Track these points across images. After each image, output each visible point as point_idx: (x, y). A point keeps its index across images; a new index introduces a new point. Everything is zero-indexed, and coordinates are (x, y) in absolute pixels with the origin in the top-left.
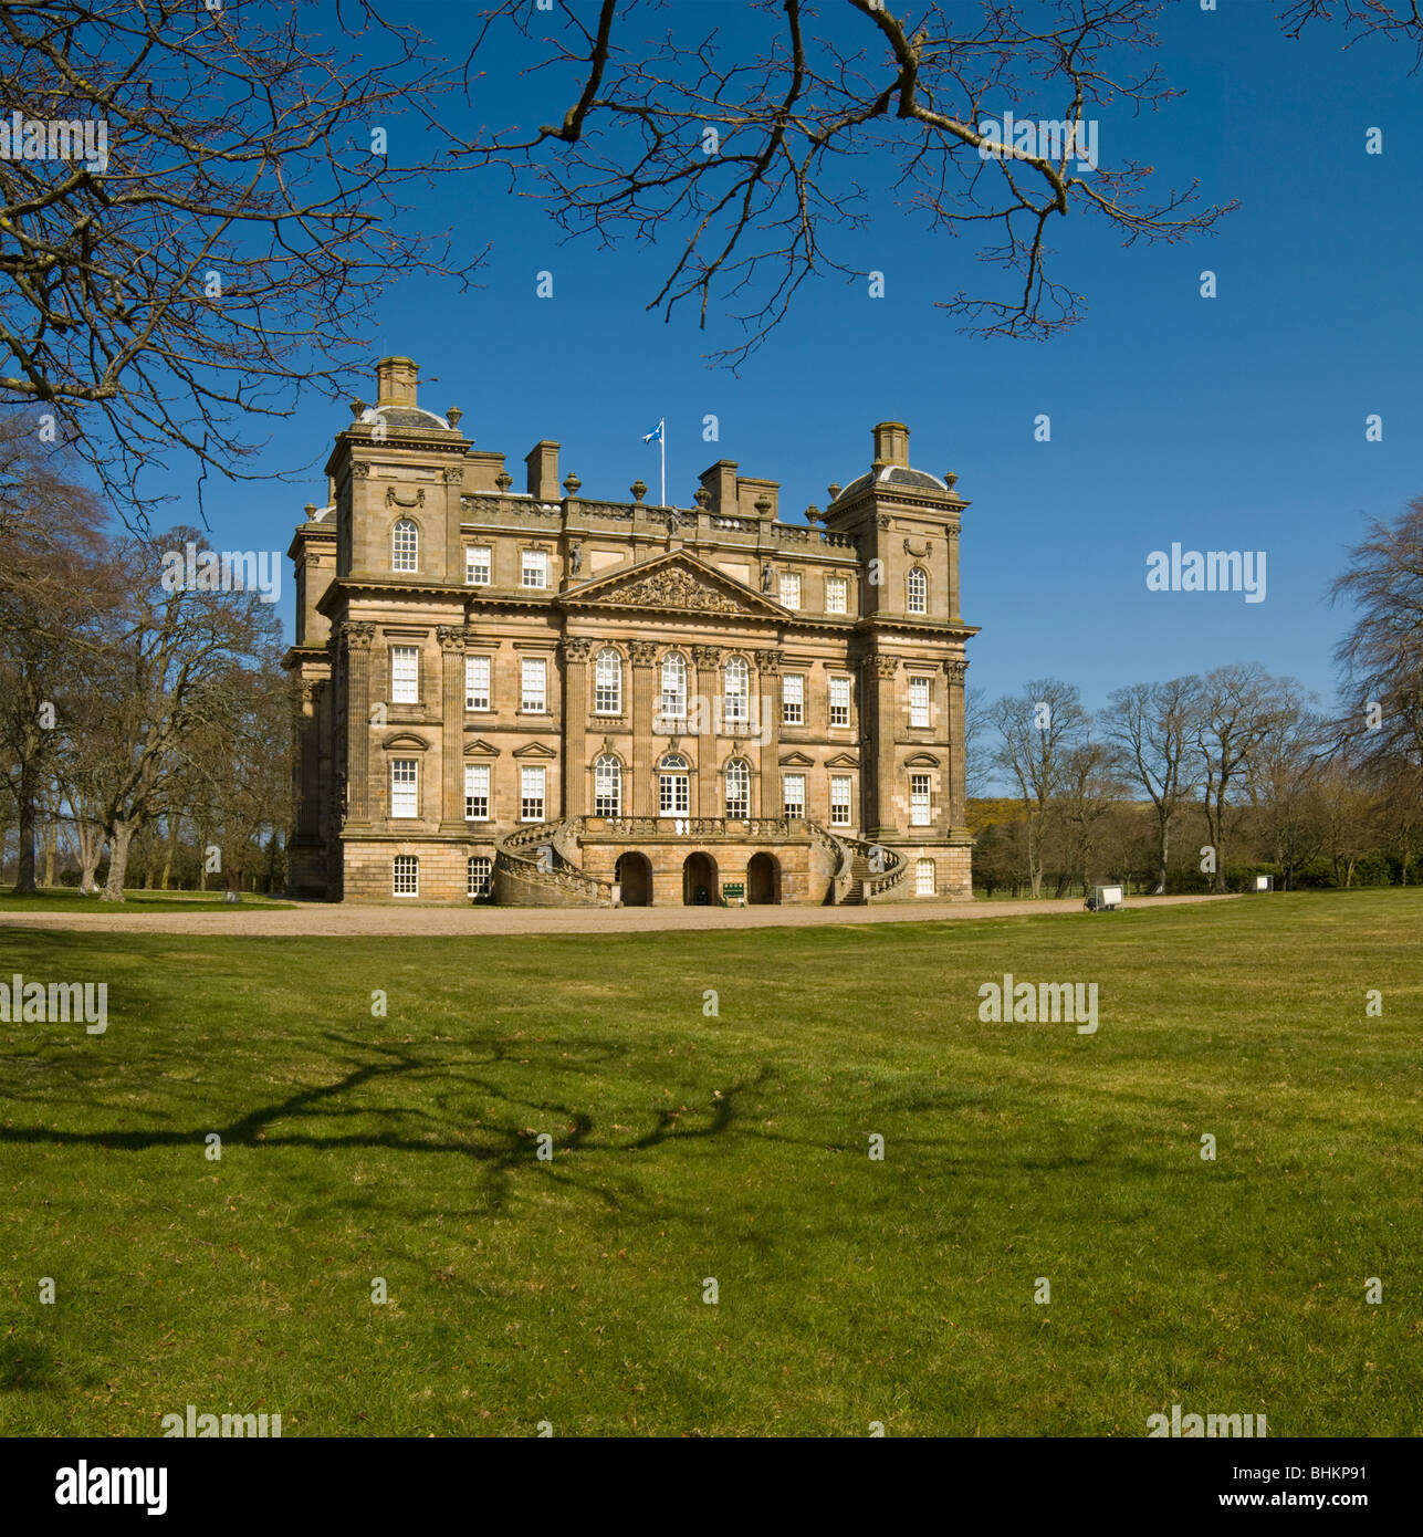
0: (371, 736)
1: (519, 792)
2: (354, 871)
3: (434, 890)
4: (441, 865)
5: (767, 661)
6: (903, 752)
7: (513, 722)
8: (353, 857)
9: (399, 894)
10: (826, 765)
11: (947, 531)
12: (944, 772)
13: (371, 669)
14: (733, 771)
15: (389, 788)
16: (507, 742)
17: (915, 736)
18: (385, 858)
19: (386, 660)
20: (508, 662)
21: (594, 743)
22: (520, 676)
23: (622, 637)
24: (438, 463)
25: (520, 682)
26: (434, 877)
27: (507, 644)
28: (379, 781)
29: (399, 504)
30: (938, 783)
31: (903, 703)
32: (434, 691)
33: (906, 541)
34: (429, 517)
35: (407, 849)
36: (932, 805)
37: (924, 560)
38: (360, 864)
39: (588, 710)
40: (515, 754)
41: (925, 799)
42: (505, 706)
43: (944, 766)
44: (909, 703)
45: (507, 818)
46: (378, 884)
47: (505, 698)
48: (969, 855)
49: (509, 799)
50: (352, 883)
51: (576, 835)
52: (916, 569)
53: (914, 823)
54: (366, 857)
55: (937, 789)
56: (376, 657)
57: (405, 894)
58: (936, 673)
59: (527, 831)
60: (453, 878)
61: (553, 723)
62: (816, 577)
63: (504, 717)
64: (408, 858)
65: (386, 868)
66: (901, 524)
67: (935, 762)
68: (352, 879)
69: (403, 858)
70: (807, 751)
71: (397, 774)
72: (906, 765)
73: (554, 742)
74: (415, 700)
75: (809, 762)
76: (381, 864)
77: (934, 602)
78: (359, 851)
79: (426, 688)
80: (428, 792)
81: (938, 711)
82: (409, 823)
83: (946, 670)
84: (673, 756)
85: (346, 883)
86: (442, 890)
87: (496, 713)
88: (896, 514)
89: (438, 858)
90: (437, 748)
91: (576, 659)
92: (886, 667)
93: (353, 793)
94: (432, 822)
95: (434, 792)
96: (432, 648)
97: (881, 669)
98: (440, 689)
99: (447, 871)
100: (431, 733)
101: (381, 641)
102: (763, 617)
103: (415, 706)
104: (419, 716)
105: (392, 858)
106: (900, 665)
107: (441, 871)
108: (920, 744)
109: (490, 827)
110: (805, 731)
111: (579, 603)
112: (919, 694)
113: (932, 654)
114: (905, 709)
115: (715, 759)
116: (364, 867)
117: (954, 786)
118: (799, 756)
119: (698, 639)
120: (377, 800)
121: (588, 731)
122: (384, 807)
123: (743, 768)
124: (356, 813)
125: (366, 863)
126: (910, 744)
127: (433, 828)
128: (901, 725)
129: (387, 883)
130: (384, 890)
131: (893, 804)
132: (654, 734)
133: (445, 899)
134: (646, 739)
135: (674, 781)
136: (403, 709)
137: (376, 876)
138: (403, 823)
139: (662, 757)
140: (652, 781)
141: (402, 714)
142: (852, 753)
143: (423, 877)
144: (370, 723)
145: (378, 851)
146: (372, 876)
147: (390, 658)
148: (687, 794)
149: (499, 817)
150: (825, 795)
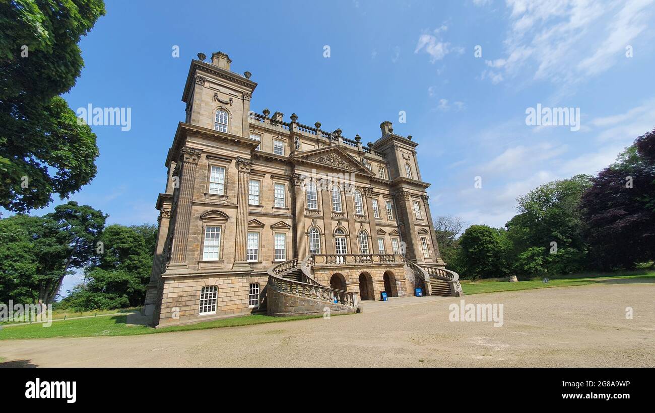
0: (193, 212)
1: (273, 246)
2: (169, 300)
3: (228, 308)
4: (233, 290)
5: (368, 192)
6: (417, 229)
7: (271, 211)
8: (170, 290)
9: (203, 314)
10: (390, 234)
11: (413, 153)
12: (430, 236)
13: (197, 175)
14: (361, 236)
15: (202, 243)
16: (268, 221)
17: (419, 222)
18: (194, 289)
19: (206, 172)
20: (268, 184)
21: (308, 222)
22: (274, 190)
24: (239, 89)
25: (274, 193)
26: (228, 299)
27: (268, 176)
28: (196, 239)
30: (429, 241)
31: (413, 210)
32: (233, 190)
33: (403, 154)
34: (235, 111)
35: (211, 282)
36: (429, 250)
37: (408, 161)
38: (175, 295)
39: (305, 207)
40: (271, 227)
41: (425, 247)
42: (267, 204)
43: (429, 234)
45: (268, 260)
46: (188, 308)
47: (267, 200)
49: (268, 249)
50: (168, 310)
51: (310, 265)
52: (407, 164)
53: (425, 257)
54: (181, 290)
55: (429, 243)
56: (201, 169)
57: (207, 313)
58: (420, 200)
59: (280, 266)
60: (240, 298)
61: (288, 213)
62: (376, 166)
63: (266, 209)
64: (211, 287)
65: (195, 295)
66: (401, 149)
67: (426, 232)
68: (168, 307)
69: (207, 288)
70: (384, 229)
71: (208, 234)
72: (419, 233)
73: (289, 222)
74: (221, 193)
75: (384, 233)
76: (192, 293)
78: (176, 285)
79: (228, 188)
80: (226, 245)
81: (423, 213)
82: (213, 265)
83: (423, 199)
84: (339, 229)
85: (162, 311)
86: (232, 307)
87: (263, 207)
88: (399, 145)
90: (233, 220)
91: (299, 184)
92: (407, 196)
93: (177, 246)
94: (228, 263)
95: (230, 245)
96: (233, 168)
97: (405, 197)
98: (236, 189)
99: (236, 294)
100: (230, 212)
101: (203, 161)
102: (366, 175)
103: (222, 196)
104: (224, 201)
105: (201, 288)
106: (410, 195)
107: (233, 294)
108: (421, 225)
109: (259, 265)
110: (381, 221)
111: (300, 160)
112: (417, 207)
113: (418, 193)
114: (414, 212)
115: (355, 231)
116: (179, 297)
117: (434, 242)
118: (381, 230)
120: (193, 251)
121: (306, 216)
122: (198, 255)
123: (364, 234)
124: (177, 260)
125: (180, 294)
126: (418, 225)
127: (228, 267)
128: (414, 218)
129: (194, 306)
130: (192, 312)
131: (418, 249)
132: (332, 219)
133: (234, 313)
134: (329, 221)
135: (340, 240)
136: (214, 198)
137: (188, 303)
138: (209, 265)
139: (335, 229)
140: (333, 240)
141: (214, 200)
142: (396, 229)
143: (220, 300)
144: (193, 204)
145: (190, 284)
146: (184, 304)
147: (209, 171)
148: (346, 246)
149: (264, 260)
150: (390, 246)
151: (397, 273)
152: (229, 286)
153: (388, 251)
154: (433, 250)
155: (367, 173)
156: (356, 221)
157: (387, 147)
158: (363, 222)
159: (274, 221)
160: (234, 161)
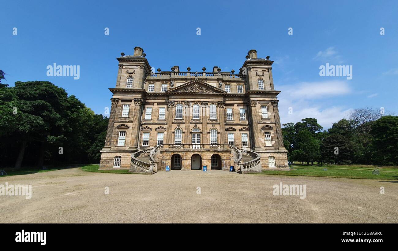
0: (114, 125)
1: (157, 139)
2: (103, 160)
4: (127, 158)
5: (221, 104)
6: (261, 126)
7: (156, 122)
8: (103, 157)
9: (116, 167)
10: (240, 130)
11: (268, 69)
12: (274, 131)
13: (117, 109)
14: (213, 132)
15: (118, 138)
16: (154, 127)
17: (264, 121)
18: (112, 157)
20: (156, 108)
21: (175, 126)
22: (159, 111)
23: (183, 100)
24: (139, 64)
26: (124, 162)
27: (156, 104)
28: (115, 136)
29: (129, 73)
30: (273, 134)
31: (260, 113)
32: (132, 114)
33: (257, 73)
34: (136, 76)
35: (118, 154)
36: (272, 140)
37: (262, 77)
38: (105, 159)
39: (173, 118)
40: (156, 130)
42: (155, 118)
43: (274, 129)
44: (261, 112)
46: (109, 164)
47: (154, 116)
48: (286, 155)
49: (153, 141)
50: (102, 164)
52: (260, 79)
53: (266, 146)
55: (273, 136)
56: (119, 107)
58: (269, 104)
62: (234, 85)
63: (154, 121)
66: (254, 69)
67: (271, 128)
68: (102, 163)
69: (118, 157)
70: (234, 127)
71: (120, 135)
72: (262, 129)
73: (166, 127)
75: (235, 130)
76: (112, 159)
77: (266, 87)
78: (105, 155)
79: (130, 114)
80: (128, 139)
81: (270, 114)
82: (121, 147)
83: (272, 103)
84: (196, 129)
86: (126, 166)
87: (152, 120)
88: (253, 67)
90: (131, 128)
91: (171, 106)
92: (253, 103)
93: (107, 140)
94: (127, 147)
96: (132, 104)
98: (133, 114)
99: (129, 160)
100: (129, 124)
101: (120, 103)
102: (219, 94)
103: (126, 118)
104: (127, 120)
105: (115, 157)
106: (258, 102)
107: (127, 160)
108: (266, 123)
110: (233, 122)
111: (171, 93)
112: (265, 110)
113: (267, 99)
114: (260, 114)
115: (207, 129)
117: (278, 135)
118: (231, 128)
119: (202, 100)
120: (114, 142)
121: (173, 123)
124: (107, 145)
125: (107, 158)
126: (263, 123)
127: (127, 149)
128: (259, 118)
129: (112, 164)
130: (110, 166)
131: (259, 140)
132: (191, 123)
133: (127, 168)
134: (188, 125)
135: (196, 135)
136: (123, 119)
137: (109, 162)
138: (120, 147)
139: (192, 129)
140: (190, 135)
141: (123, 120)
142: (247, 127)
143: (122, 162)
144: (114, 122)
145: (111, 155)
146: (108, 162)
147: (122, 107)
148: (200, 138)
149: (151, 145)
150: (240, 138)
151: (224, 156)
152: (126, 157)
153: (237, 141)
156: (208, 124)
158: (214, 124)
159: (157, 126)
160: (133, 101)
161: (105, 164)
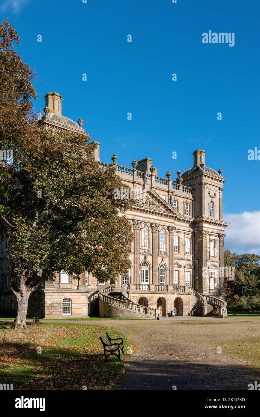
2: (48, 305)
3: (77, 312)
4: (79, 302)
5: (171, 230)
8: (48, 300)
9: (64, 314)
10: (184, 267)
11: (220, 190)
14: (161, 268)
17: (211, 259)
18: (59, 300)
23: (131, 218)
26: (77, 307)
31: (208, 248)
33: (209, 192)
35: (68, 296)
36: (215, 283)
37: (214, 199)
38: (50, 302)
41: (212, 280)
44: (210, 248)
45: (94, 284)
46: (57, 310)
51: (126, 291)
52: (212, 202)
54: (53, 300)
57: (66, 314)
58: (216, 238)
60: (83, 307)
62: (182, 202)
64: (67, 299)
65: (60, 304)
66: (208, 186)
68: (48, 309)
69: (65, 300)
70: (180, 262)
75: (180, 266)
76: (59, 302)
77: (216, 214)
78: (51, 297)
81: (217, 250)
83: (219, 237)
84: (145, 263)
86: (79, 312)
89: (77, 300)
94: (75, 285)
97: (204, 235)
102: (172, 215)
105: (62, 300)
106: (208, 234)
107: (79, 305)
108: (212, 261)
110: (179, 256)
112: (212, 245)
113: (216, 231)
114: (209, 250)
115: (157, 264)
116: (52, 304)
118: (178, 264)
119: (153, 221)
122: (58, 279)
123: (164, 268)
124: (49, 282)
125: (53, 302)
126: (210, 262)
127: (75, 288)
128: (208, 255)
129: (61, 310)
130: (59, 313)
131: (206, 282)
132: (141, 254)
133: (80, 316)
134: (138, 255)
135: (145, 271)
137: (57, 307)
138: (65, 286)
139: (142, 263)
140: (139, 271)
142: (191, 263)
143: (73, 307)
146: (55, 307)
148: (149, 276)
149: (91, 283)
150: (183, 278)
151: (185, 299)
153: (181, 281)
154: (219, 283)
155: (173, 213)
156: (158, 256)
157: (196, 182)
158: (164, 257)
161: (52, 310)
